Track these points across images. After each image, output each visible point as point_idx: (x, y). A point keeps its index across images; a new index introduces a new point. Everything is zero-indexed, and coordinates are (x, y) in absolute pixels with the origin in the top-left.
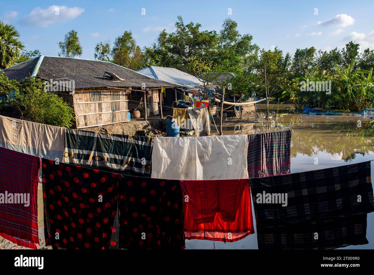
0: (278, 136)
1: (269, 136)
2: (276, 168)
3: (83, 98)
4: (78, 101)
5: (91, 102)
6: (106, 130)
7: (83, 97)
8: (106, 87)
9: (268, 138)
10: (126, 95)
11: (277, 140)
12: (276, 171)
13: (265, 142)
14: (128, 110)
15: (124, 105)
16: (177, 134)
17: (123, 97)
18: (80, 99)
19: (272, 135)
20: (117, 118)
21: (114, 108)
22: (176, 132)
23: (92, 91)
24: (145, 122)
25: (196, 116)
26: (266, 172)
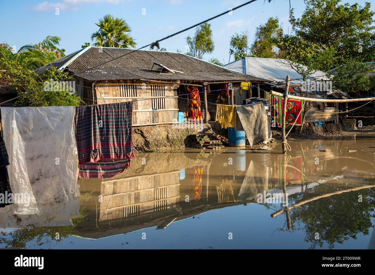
0: (115, 109)
1: (103, 108)
2: (115, 149)
3: (111, 93)
4: (103, 95)
5: (122, 98)
6: (142, 132)
7: (111, 91)
8: (139, 80)
9: (102, 111)
10: (174, 90)
11: (114, 114)
12: (115, 152)
13: (98, 115)
14: (178, 109)
15: (172, 103)
16: (242, 139)
17: (170, 93)
18: (105, 93)
19: (106, 108)
20: (160, 118)
21: (156, 106)
22: (237, 137)
23: (123, 84)
24: (204, 125)
25: (248, 115)
26: (101, 152)
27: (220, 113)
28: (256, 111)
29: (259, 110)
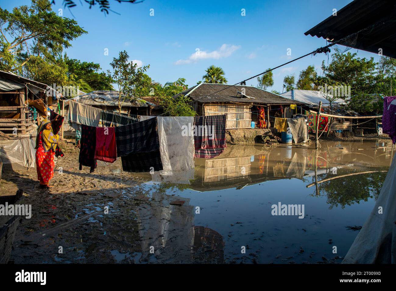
0: (216, 119)
1: (209, 118)
2: (215, 142)
3: (213, 109)
4: (208, 111)
5: (219, 112)
6: (229, 132)
7: (213, 108)
8: (229, 102)
9: (209, 120)
10: (250, 108)
11: (215, 121)
12: (215, 144)
13: (206, 122)
14: (251, 120)
15: (248, 116)
16: (289, 139)
17: (247, 110)
18: (210, 110)
19: (211, 118)
20: (241, 124)
21: (239, 117)
22: (287, 137)
23: (220, 104)
24: (267, 129)
25: (294, 124)
26: (207, 143)
27: (277, 123)
28: (299, 122)
29: (302, 122)
